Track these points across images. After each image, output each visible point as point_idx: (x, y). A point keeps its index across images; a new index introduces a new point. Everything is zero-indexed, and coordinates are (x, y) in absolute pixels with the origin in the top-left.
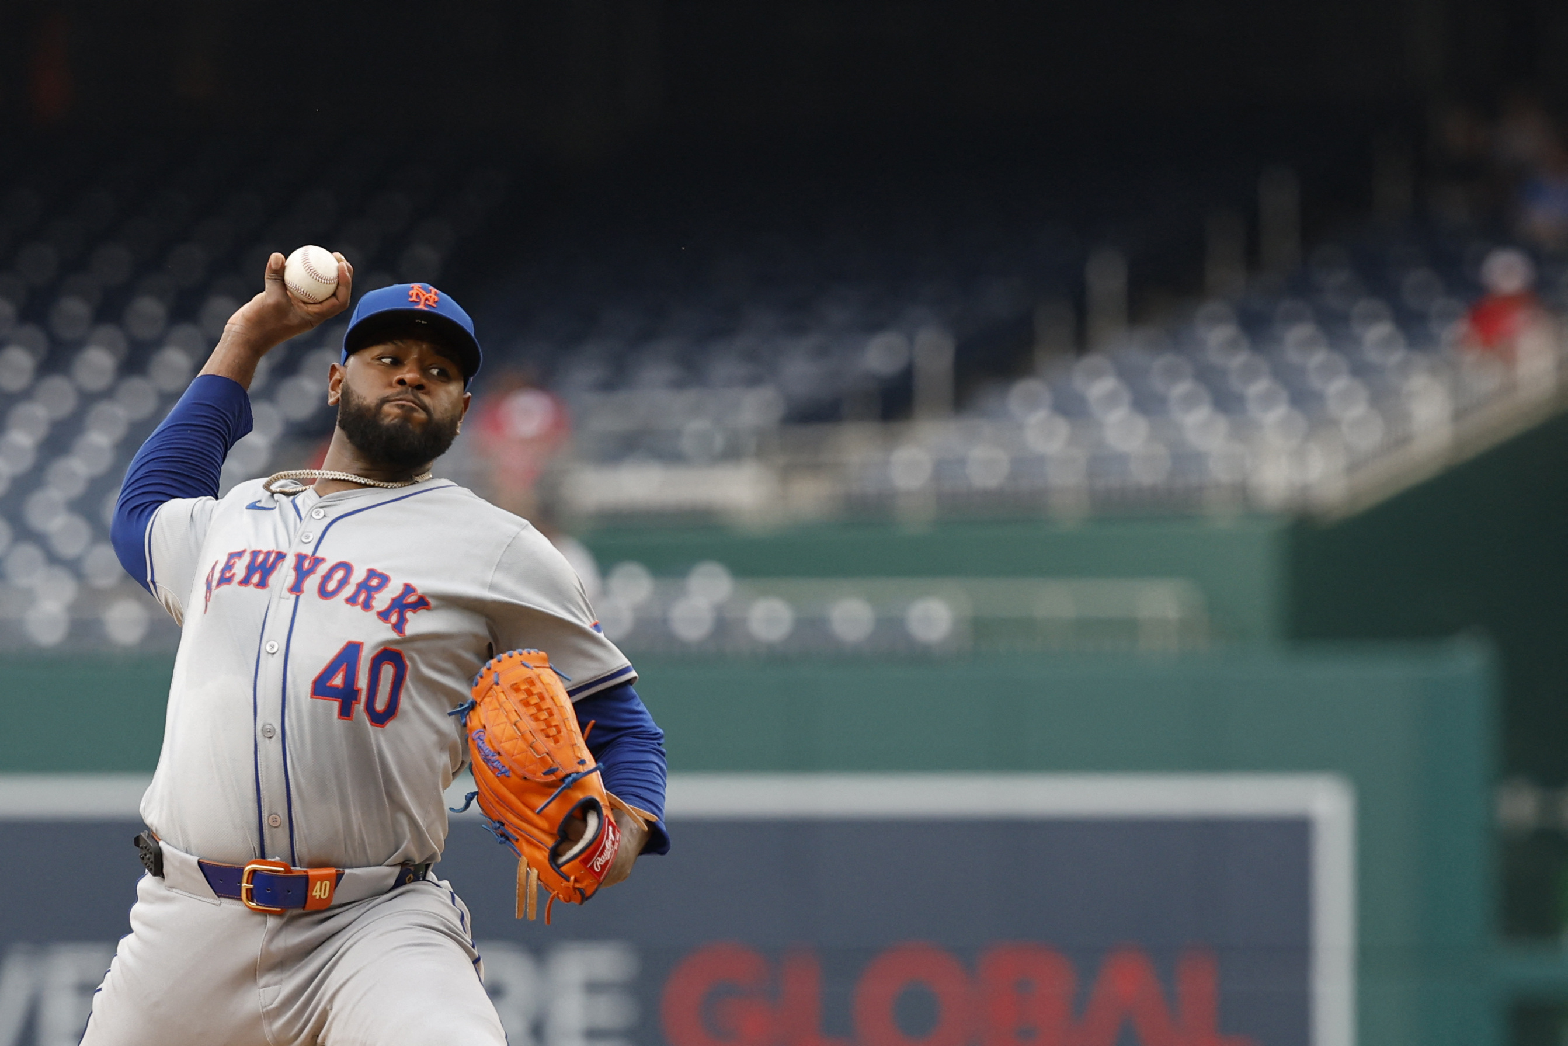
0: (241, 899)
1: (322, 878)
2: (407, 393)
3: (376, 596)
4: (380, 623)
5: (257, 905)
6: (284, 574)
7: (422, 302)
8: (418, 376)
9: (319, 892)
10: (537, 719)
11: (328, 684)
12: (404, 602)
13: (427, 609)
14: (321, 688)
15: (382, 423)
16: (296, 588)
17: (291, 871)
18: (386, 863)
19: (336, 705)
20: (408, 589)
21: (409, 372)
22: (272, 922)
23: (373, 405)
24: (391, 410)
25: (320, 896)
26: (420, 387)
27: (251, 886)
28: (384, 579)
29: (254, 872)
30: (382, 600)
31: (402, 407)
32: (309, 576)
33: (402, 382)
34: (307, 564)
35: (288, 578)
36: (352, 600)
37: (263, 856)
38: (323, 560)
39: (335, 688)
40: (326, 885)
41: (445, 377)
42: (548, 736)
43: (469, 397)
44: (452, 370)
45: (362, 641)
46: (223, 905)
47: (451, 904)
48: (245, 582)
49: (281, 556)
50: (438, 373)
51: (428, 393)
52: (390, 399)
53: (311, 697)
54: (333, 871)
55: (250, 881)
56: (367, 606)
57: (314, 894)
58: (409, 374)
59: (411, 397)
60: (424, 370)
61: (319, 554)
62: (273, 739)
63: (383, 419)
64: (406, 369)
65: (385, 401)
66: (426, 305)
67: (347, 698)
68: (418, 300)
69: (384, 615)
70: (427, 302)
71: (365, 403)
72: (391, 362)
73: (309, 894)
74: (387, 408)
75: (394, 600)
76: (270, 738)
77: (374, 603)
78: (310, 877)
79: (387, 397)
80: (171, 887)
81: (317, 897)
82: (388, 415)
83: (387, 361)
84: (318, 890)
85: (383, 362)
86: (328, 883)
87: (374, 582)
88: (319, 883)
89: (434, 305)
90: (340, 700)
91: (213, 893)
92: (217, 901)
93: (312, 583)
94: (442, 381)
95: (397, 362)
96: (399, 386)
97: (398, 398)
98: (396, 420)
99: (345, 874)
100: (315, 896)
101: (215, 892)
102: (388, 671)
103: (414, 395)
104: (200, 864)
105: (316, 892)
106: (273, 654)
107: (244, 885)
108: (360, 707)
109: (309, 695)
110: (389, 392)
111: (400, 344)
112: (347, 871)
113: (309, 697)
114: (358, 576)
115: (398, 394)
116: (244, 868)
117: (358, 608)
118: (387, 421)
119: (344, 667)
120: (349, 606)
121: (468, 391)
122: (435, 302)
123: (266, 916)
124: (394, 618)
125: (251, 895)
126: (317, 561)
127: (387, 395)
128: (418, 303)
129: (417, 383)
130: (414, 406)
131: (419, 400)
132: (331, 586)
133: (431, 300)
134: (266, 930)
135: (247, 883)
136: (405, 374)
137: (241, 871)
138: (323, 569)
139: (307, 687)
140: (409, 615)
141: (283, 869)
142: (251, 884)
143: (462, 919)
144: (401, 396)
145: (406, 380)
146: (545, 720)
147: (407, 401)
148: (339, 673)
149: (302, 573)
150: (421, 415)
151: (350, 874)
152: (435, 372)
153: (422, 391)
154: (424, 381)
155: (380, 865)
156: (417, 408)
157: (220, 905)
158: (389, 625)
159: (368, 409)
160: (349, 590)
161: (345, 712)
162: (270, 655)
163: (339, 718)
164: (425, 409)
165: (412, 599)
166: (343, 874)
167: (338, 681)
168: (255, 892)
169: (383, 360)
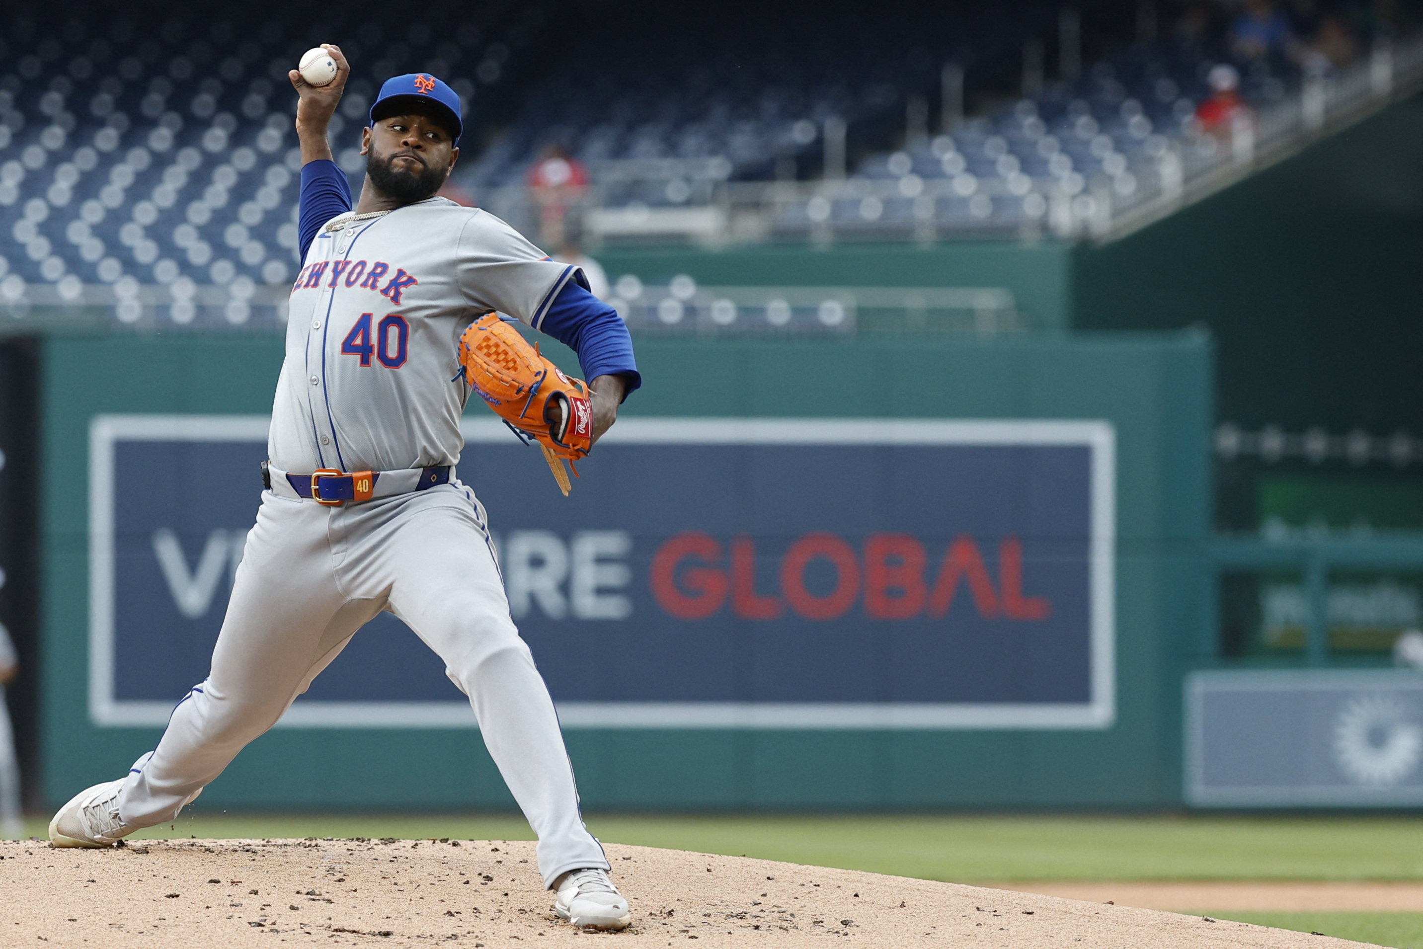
0: (312, 498)
1: (362, 478)
2: (409, 151)
3: (379, 279)
4: (383, 297)
5: (323, 500)
6: (328, 275)
7: (423, 88)
8: (417, 140)
9: (362, 487)
10: (498, 361)
11: (352, 344)
12: (398, 281)
13: (415, 284)
14: (348, 347)
15: (392, 171)
16: (333, 284)
17: (342, 475)
18: (410, 467)
19: (358, 357)
20: (401, 273)
21: (411, 137)
22: (334, 511)
23: (386, 159)
24: (398, 162)
25: (363, 490)
26: (418, 147)
27: (317, 487)
28: (385, 267)
29: (318, 477)
30: (383, 282)
31: (406, 160)
32: (341, 275)
33: (406, 143)
34: (340, 267)
35: (329, 277)
36: (364, 285)
37: (324, 467)
38: (349, 262)
39: (357, 346)
40: (365, 482)
41: (437, 139)
42: (509, 369)
43: (457, 150)
44: (442, 135)
45: (371, 312)
46: (304, 502)
47: (466, 498)
48: (307, 285)
49: (327, 264)
50: (433, 136)
51: (424, 150)
52: (398, 155)
53: (342, 354)
54: (369, 473)
55: (316, 484)
56: (373, 287)
57: (358, 489)
58: (411, 138)
59: (412, 154)
60: (422, 134)
61: (348, 259)
62: (318, 385)
63: (392, 168)
64: (410, 135)
65: (394, 156)
66: (425, 89)
67: (365, 353)
68: (421, 86)
69: (385, 292)
70: (427, 88)
71: (381, 157)
72: (400, 129)
73: (354, 489)
74: (395, 161)
75: (391, 281)
76: (316, 384)
77: (378, 284)
78: (353, 479)
79: (396, 154)
80: (276, 495)
81: (361, 491)
82: (396, 166)
83: (397, 128)
84: (361, 486)
85: (395, 129)
86: (367, 481)
87: (379, 270)
88: (360, 482)
89: (431, 90)
90: (360, 354)
91: (297, 494)
92: (301, 500)
93: (343, 278)
94: (437, 142)
95: (404, 130)
96: (405, 146)
97: (403, 155)
98: (402, 169)
99: (380, 475)
100: (359, 490)
101: (299, 494)
102: (393, 332)
103: (413, 153)
104: (288, 476)
105: (359, 487)
106: (318, 329)
107: (313, 487)
108: (374, 358)
109: (340, 353)
110: (397, 150)
111: (406, 117)
112: (382, 473)
113: (340, 355)
114: (369, 268)
115: (403, 152)
116: (311, 476)
117: (369, 288)
118: (396, 170)
119: (361, 331)
120: (363, 288)
121: (457, 146)
122: (432, 87)
123: (330, 507)
124: (392, 293)
125: (319, 493)
126: (347, 263)
127: (396, 152)
128: (421, 88)
129: (416, 145)
130: (414, 160)
131: (418, 156)
132: (353, 278)
133: (430, 86)
134: (330, 515)
135: (315, 485)
136: (409, 138)
137: (310, 477)
138: (349, 268)
139: (338, 347)
140: (403, 290)
141: (335, 474)
142: (317, 485)
143: (475, 509)
144: (405, 154)
145: (409, 142)
146: (503, 360)
147: (409, 157)
148: (359, 336)
149: (336, 273)
150: (419, 166)
151: (384, 475)
152: (431, 136)
153: (420, 149)
154: (421, 143)
155: (407, 468)
156: (416, 161)
157: (302, 502)
158: (389, 298)
159: (383, 161)
160: (363, 278)
161: (365, 361)
162: (316, 330)
163: (360, 366)
164: (422, 161)
165: (404, 279)
166: (379, 474)
167: (358, 341)
168: (319, 490)
169: (396, 128)
